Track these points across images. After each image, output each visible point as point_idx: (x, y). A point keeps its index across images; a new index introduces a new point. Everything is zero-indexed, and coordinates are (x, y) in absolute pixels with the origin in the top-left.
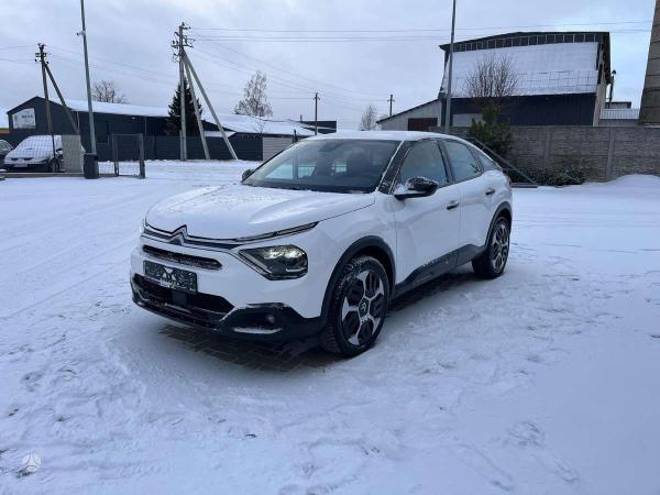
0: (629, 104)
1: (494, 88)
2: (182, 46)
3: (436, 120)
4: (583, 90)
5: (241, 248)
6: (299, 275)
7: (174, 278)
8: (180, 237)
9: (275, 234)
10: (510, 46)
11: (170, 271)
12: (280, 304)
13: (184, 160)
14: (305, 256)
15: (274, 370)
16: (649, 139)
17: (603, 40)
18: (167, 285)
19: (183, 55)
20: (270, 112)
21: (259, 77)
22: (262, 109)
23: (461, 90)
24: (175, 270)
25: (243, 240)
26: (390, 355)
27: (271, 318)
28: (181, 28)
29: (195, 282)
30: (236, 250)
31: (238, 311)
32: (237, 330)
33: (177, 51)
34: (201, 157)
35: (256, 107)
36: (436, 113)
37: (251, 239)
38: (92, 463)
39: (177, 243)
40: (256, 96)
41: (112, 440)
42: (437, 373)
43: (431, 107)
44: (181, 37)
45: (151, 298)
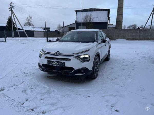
0: (113, 24)
1: (89, 21)
2: (11, 8)
3: (75, 27)
4: (105, 21)
5: (75, 56)
6: (88, 61)
7: (57, 64)
8: (58, 54)
9: (82, 52)
10: (93, 11)
11: (56, 62)
12: (85, 68)
13: (13, 37)
14: (89, 57)
15: (81, 83)
16: (122, 31)
17: (108, 10)
18: (56, 65)
19: (12, 10)
20: (33, 25)
21: (30, 17)
22: (31, 25)
23: (80, 21)
24: (58, 62)
25: (75, 54)
26: (103, 77)
27: (82, 71)
28: (11, 4)
29: (64, 64)
30: (74, 56)
31: (76, 70)
32: (76, 74)
33: (10, 10)
34: (18, 36)
35: (29, 24)
36: (75, 26)
37: (78, 53)
38: (60, 107)
39: (57, 55)
40: (29, 21)
41: (59, 102)
42: (114, 80)
43: (74, 25)
44: (11, 6)
45: (48, 69)
